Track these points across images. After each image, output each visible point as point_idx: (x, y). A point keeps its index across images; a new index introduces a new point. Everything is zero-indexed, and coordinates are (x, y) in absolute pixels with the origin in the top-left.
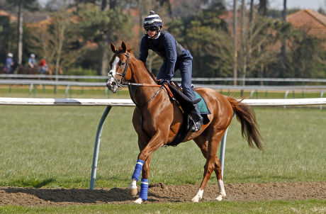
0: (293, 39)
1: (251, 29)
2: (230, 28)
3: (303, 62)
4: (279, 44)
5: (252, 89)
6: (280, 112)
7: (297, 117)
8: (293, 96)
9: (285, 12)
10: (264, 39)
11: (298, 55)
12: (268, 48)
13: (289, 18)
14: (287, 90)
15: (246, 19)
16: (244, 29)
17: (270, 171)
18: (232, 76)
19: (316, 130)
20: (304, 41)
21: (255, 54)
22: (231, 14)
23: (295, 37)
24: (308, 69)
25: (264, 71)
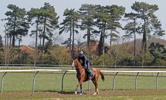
0: (21, 54)
1: (10, 51)
2: (4, 51)
3: (24, 60)
4: (18, 55)
5: (10, 67)
6: (18, 73)
7: (23, 75)
8: (22, 69)
9: (19, 46)
10: (14, 54)
11: (23, 58)
12: (15, 56)
13: (20, 48)
14: (20, 67)
15: (9, 48)
16: (8, 51)
17: (15, 90)
18: (5, 64)
19: (28, 78)
20: (24, 54)
21: (11, 58)
22: (4, 47)
23: (22, 53)
24: (26, 62)
25: (14, 62)
